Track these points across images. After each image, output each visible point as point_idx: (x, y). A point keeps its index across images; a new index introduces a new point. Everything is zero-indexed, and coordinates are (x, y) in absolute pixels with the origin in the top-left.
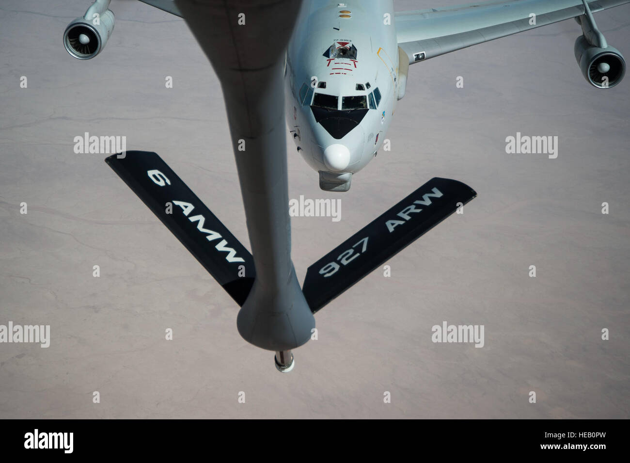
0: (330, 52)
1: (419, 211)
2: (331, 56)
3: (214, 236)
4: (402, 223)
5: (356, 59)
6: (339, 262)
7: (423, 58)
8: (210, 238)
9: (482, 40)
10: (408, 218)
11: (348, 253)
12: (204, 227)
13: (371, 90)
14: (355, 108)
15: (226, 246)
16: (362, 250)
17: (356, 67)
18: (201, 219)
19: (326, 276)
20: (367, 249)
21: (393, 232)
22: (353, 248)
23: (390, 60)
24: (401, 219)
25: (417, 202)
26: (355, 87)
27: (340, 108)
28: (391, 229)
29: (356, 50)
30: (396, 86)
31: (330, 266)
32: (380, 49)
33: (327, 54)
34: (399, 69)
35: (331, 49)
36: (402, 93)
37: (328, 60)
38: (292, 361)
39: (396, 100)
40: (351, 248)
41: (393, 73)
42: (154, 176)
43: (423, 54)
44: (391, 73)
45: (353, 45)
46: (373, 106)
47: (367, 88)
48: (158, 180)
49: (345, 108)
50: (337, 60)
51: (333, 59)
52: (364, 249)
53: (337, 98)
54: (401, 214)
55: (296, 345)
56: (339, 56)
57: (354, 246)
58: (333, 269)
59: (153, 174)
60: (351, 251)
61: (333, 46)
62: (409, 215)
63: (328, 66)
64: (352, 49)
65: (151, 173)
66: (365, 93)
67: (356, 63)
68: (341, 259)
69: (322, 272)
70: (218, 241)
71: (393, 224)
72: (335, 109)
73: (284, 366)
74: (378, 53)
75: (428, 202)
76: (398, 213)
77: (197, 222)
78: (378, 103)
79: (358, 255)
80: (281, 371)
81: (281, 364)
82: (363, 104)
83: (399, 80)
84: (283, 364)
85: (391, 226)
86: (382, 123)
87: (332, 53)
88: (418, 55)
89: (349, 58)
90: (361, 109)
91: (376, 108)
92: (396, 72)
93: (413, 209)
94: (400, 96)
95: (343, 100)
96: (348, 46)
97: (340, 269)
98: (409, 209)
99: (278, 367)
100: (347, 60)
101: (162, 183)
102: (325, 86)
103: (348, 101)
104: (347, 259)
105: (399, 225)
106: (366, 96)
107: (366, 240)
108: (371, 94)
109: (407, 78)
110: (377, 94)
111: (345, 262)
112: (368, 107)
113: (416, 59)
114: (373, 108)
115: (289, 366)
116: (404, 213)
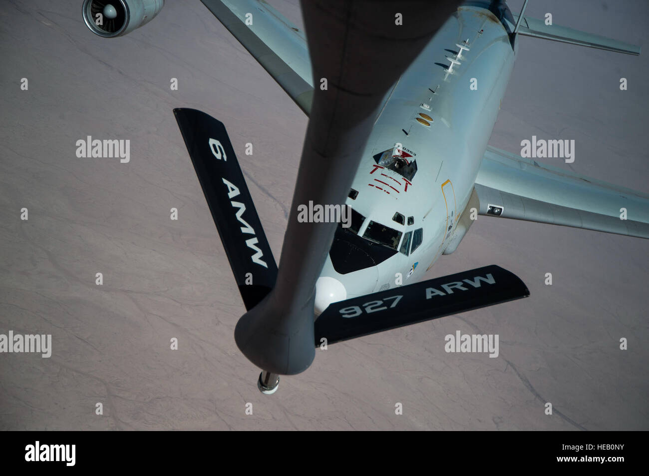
0: (381, 158)
1: (464, 289)
2: (381, 163)
3: (248, 229)
4: (442, 294)
5: (411, 180)
6: (363, 309)
7: (499, 214)
8: (244, 230)
9: (578, 224)
10: (450, 292)
11: (376, 303)
12: (242, 217)
13: (413, 228)
14: (380, 241)
15: (256, 245)
16: (391, 305)
17: (406, 190)
18: (242, 207)
19: (344, 316)
20: (396, 305)
21: (429, 299)
22: (383, 301)
23: (455, 199)
24: (443, 290)
25: (467, 281)
26: (393, 215)
27: (361, 233)
28: (429, 296)
29: (416, 169)
30: (448, 236)
31: (353, 309)
32: (448, 181)
33: (377, 158)
34: (461, 217)
35: (385, 153)
36: (451, 248)
37: (374, 166)
38: (276, 385)
39: (440, 253)
40: (381, 299)
41: (451, 218)
42: (214, 146)
43: (501, 209)
44: (448, 217)
45: (415, 161)
46: (406, 250)
47: (409, 224)
48: (217, 152)
49: (368, 237)
50: (386, 171)
51: (382, 168)
52: (394, 305)
53: (362, 219)
54: (445, 286)
55: (286, 372)
56: (391, 167)
57: (385, 299)
58: (355, 312)
59: (214, 143)
60: (380, 303)
61: (391, 151)
62: (453, 289)
63: (371, 173)
64: (411, 166)
65: (212, 142)
66: (403, 229)
67: (409, 185)
68: (366, 307)
69: (342, 311)
70: (250, 236)
71: (432, 292)
72: (355, 232)
73: (266, 387)
74: (443, 185)
75: (476, 284)
76: (442, 284)
77: (238, 209)
78: (414, 248)
79: (386, 308)
80: (261, 391)
81: (264, 384)
82: (393, 241)
83: (454, 230)
84: (265, 385)
85: (429, 294)
86: (409, 276)
87: (384, 160)
88: (493, 208)
89: (403, 175)
90: (388, 247)
91: (408, 255)
92: (454, 219)
93: (459, 285)
94: (448, 251)
95: (370, 225)
96: (409, 160)
97: (361, 315)
98: (456, 284)
99: (260, 385)
100: (399, 177)
101: (218, 156)
102: (356, 197)
103: (375, 228)
104: (372, 309)
105: (438, 296)
106: (402, 233)
107: (400, 297)
108: (411, 233)
109: (466, 232)
110: (418, 236)
111: (369, 310)
112: (398, 249)
113: (489, 211)
114: (405, 253)
115: (271, 389)
116: (449, 286)
